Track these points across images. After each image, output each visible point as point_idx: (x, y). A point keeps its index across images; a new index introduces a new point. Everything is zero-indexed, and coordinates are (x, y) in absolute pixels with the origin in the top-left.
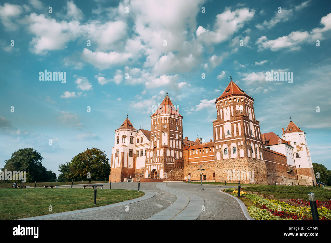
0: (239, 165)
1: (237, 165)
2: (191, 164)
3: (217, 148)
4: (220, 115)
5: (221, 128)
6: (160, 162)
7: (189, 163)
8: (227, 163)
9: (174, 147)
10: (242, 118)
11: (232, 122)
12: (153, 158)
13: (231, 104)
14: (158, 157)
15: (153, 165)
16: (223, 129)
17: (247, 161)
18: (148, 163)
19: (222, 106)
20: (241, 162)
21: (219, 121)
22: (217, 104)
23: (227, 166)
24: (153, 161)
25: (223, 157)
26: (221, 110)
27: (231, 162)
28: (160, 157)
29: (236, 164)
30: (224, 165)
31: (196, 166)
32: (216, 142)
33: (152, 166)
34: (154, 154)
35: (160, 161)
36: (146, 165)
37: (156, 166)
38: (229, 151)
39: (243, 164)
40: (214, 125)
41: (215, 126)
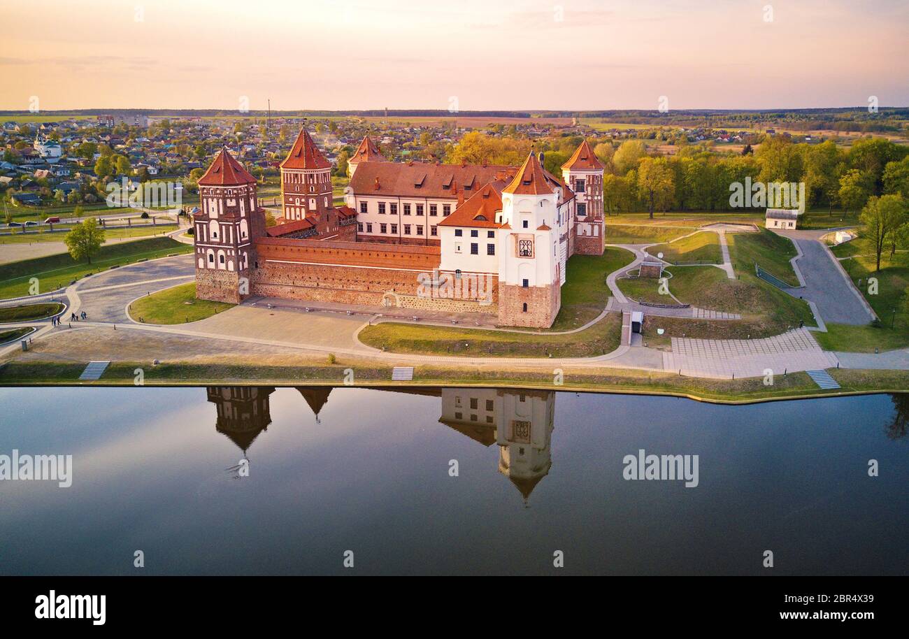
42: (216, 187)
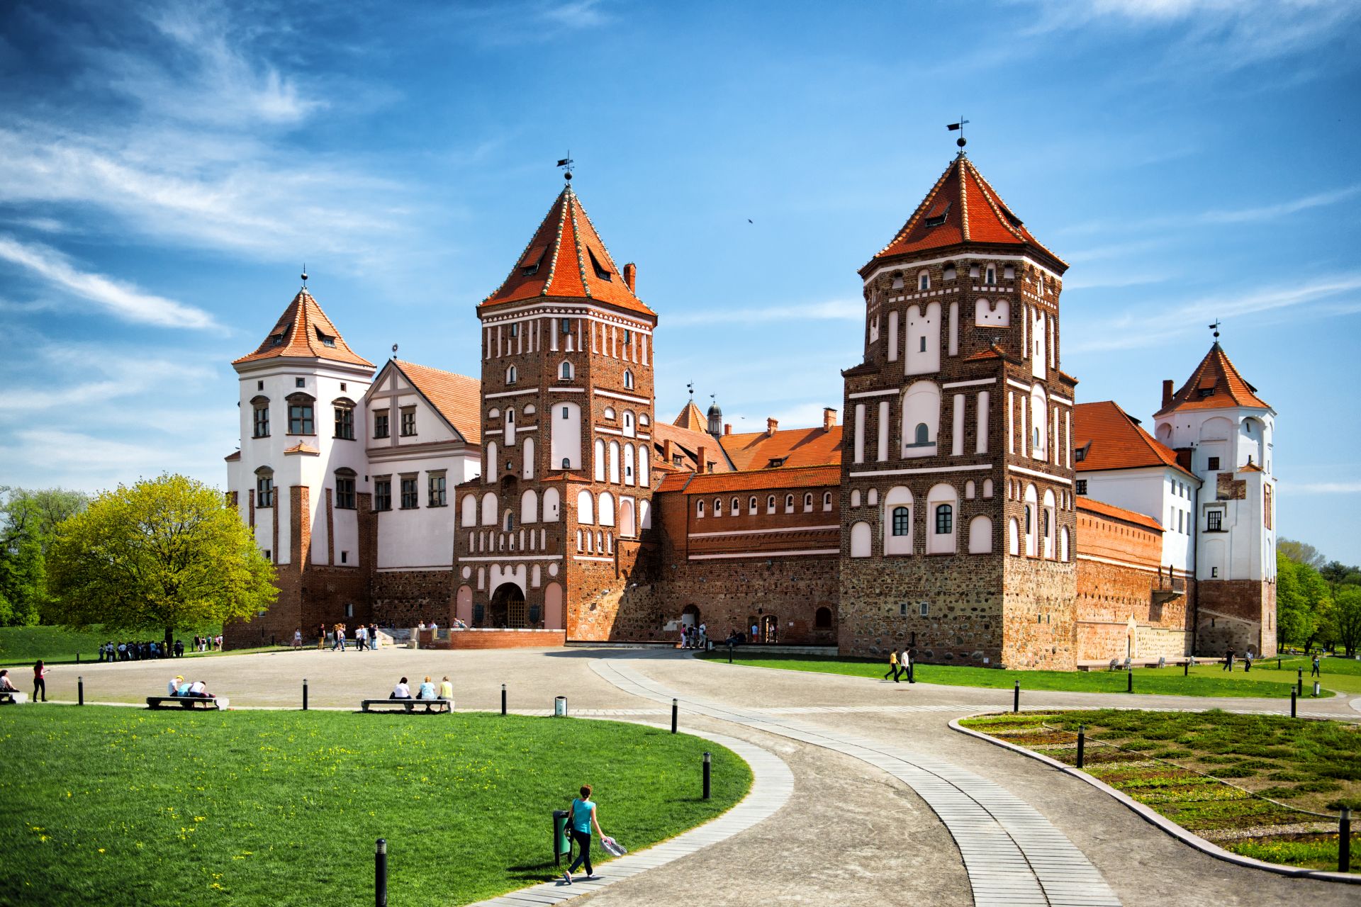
0: (964, 586)
1: (951, 585)
2: (699, 562)
3: (856, 500)
4: (884, 342)
6: (542, 553)
7: (691, 557)
9: (614, 478)
11: (946, 386)
12: (497, 528)
14: (529, 527)
15: (503, 565)
16: (895, 414)
18: (470, 555)
21: (879, 372)
22: (871, 279)
24: (502, 542)
25: (882, 547)
26: (894, 319)
28: (540, 523)
29: (948, 582)
30: (889, 581)
31: (727, 574)
32: (852, 475)
33: (495, 569)
34: (508, 512)
35: (543, 547)
36: (461, 559)
37: (522, 569)
38: (920, 520)
39: (982, 583)
40: (851, 392)
41: (852, 396)
42: (941, 260)
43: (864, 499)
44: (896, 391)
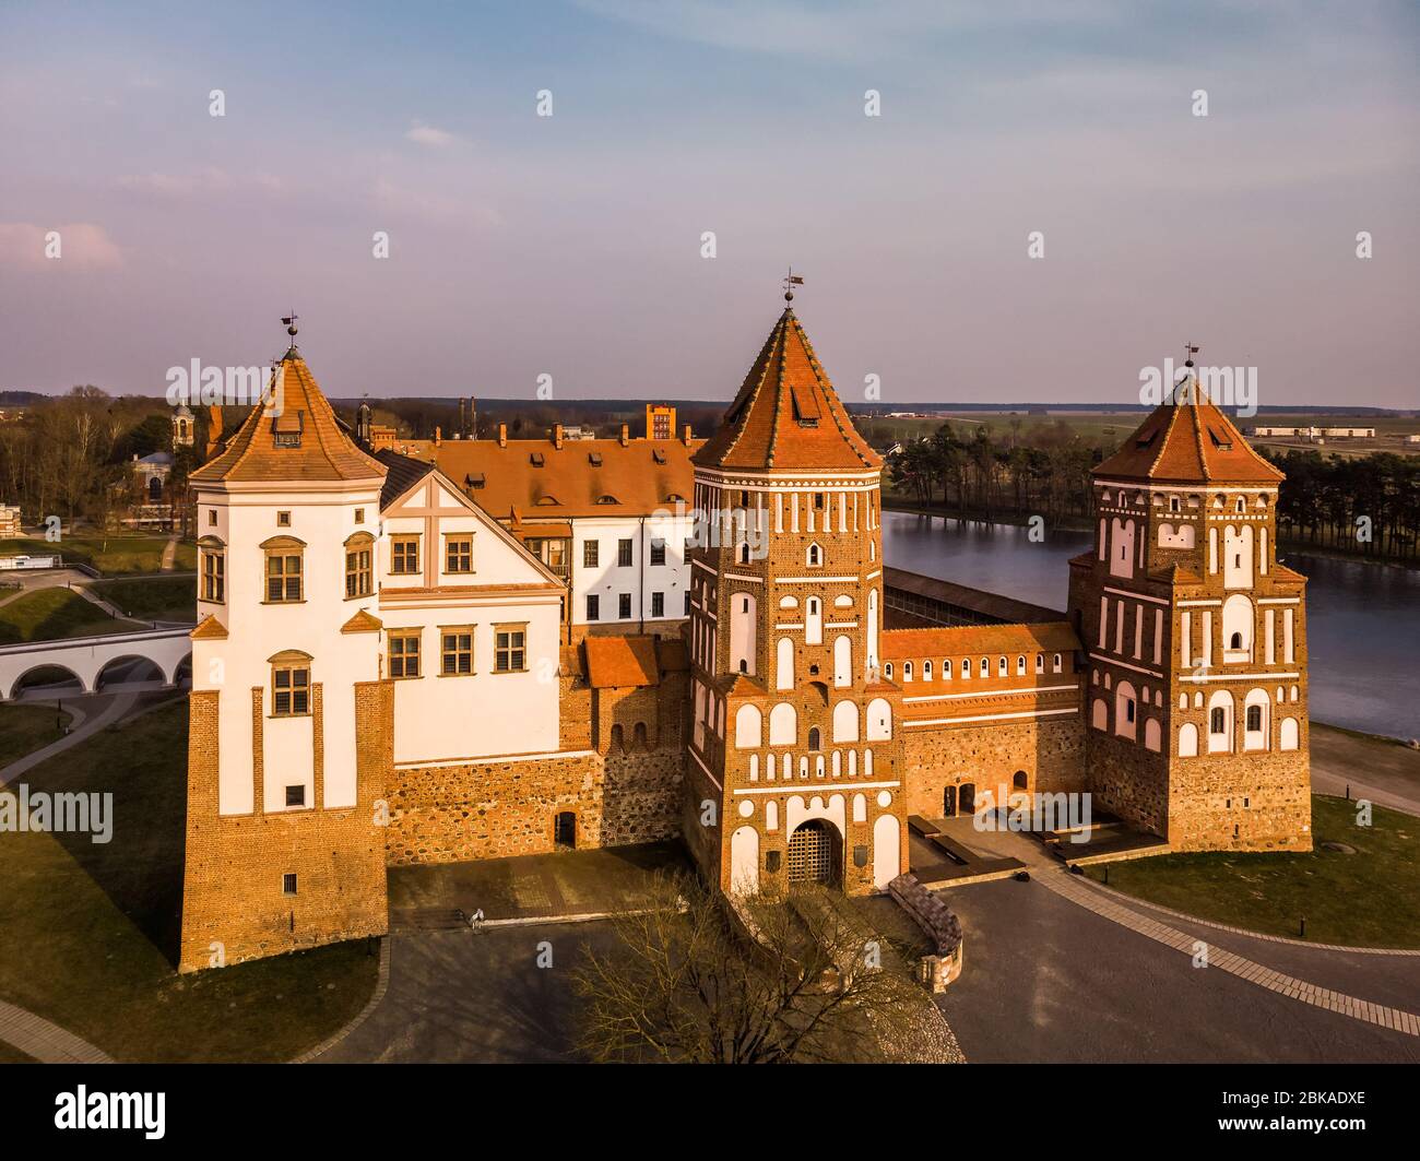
5: (1207, 616)
8: (1225, 772)
10: (1303, 592)
13: (1260, 517)
17: (1307, 765)
19: (1221, 518)
20: (1286, 771)
23: (1228, 784)
27: (1245, 767)
30: (1215, 778)
32: (1181, 679)
43: (1190, 701)
44: (1218, 602)
